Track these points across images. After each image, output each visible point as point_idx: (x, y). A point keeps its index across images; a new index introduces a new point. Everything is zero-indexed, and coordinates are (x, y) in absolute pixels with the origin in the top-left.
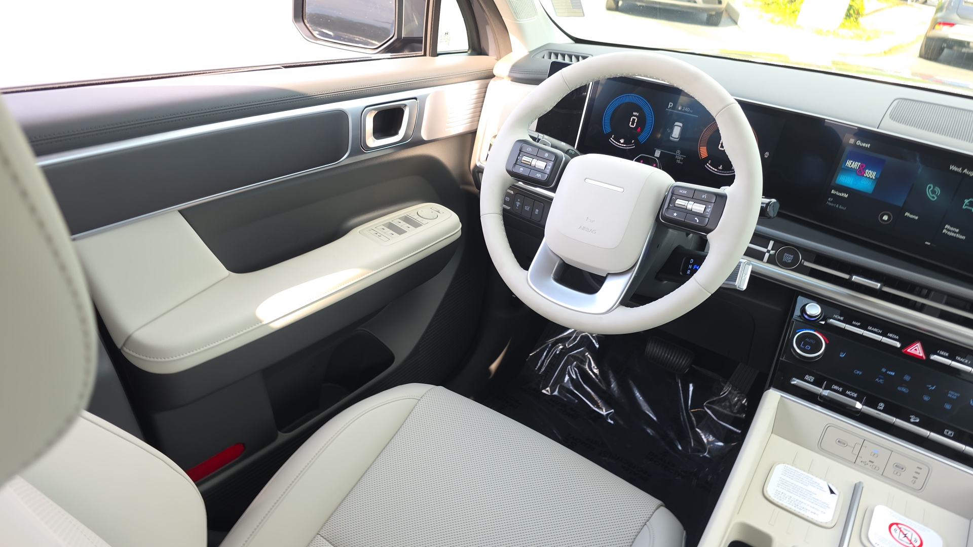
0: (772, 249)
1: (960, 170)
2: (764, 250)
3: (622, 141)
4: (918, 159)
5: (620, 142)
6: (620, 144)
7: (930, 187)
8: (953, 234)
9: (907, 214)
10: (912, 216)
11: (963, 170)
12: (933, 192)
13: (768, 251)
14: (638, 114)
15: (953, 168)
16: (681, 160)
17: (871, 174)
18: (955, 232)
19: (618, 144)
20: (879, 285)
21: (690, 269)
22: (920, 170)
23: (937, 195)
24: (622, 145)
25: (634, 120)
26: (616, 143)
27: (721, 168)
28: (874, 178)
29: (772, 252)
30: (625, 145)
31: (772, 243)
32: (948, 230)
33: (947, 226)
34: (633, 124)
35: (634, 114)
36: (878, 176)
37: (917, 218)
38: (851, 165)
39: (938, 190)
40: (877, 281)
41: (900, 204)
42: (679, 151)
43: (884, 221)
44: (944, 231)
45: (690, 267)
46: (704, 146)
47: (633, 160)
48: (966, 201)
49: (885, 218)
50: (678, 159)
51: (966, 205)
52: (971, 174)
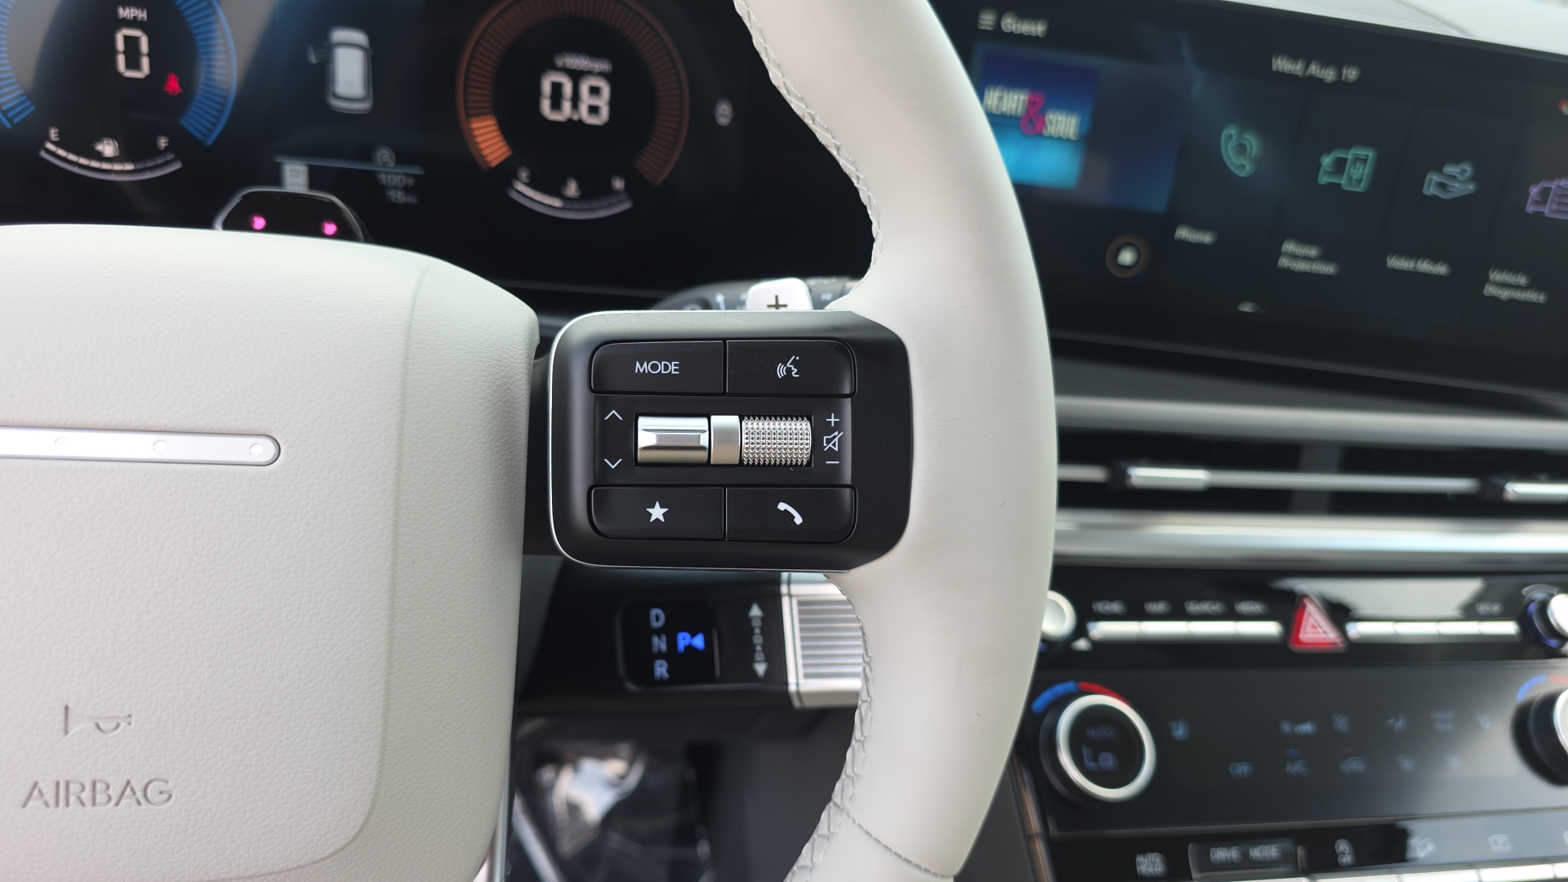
1: (1298, 68)
3: (108, 148)
4: (1186, 51)
5: (99, 157)
6: (106, 166)
7: (1230, 137)
8: (1304, 266)
9: (1181, 232)
10: (1195, 237)
11: (1306, 66)
12: (1241, 149)
14: (142, 15)
15: (1282, 64)
16: (407, 190)
17: (1064, 123)
18: (1308, 259)
19: (95, 164)
21: (660, 655)
22: (1197, 87)
23: (1251, 158)
24: (117, 167)
25: (131, 42)
26: (83, 161)
27: (572, 189)
28: (1074, 136)
30: (129, 167)
32: (1295, 257)
33: (1288, 246)
34: (133, 63)
35: (125, 13)
36: (1086, 129)
37: (1208, 238)
38: (1000, 104)
39: (1253, 143)
41: (1157, 202)
42: (384, 155)
43: (1125, 267)
44: (1283, 261)
45: (660, 644)
46: (480, 114)
47: (207, 224)
48: (1327, 160)
49: (1127, 257)
50: (395, 188)
51: (1326, 173)
52: (1329, 75)
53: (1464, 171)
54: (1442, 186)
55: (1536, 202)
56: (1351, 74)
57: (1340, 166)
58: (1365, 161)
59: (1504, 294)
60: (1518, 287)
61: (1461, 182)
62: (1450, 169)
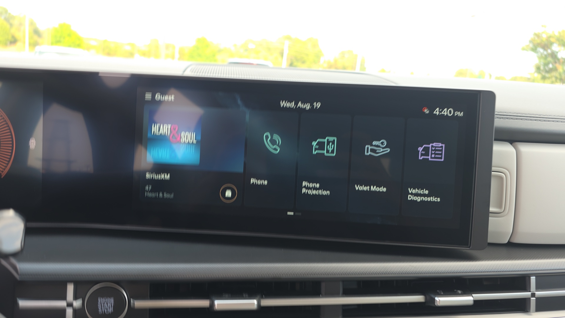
0: (76, 298)
1: (292, 105)
2: (62, 304)
4: (239, 102)
7: (267, 137)
8: (314, 192)
9: (253, 181)
10: (259, 182)
11: (296, 104)
12: (273, 142)
13: (70, 305)
15: (283, 104)
17: (190, 137)
18: (315, 189)
20: (255, 302)
22: (247, 117)
23: (278, 145)
28: (195, 141)
29: (77, 304)
31: (70, 289)
32: (308, 188)
33: (304, 183)
36: (199, 138)
37: (266, 183)
38: (159, 131)
39: (277, 138)
40: (251, 296)
41: (240, 169)
43: (228, 198)
44: (304, 190)
48: (314, 144)
49: (228, 194)
51: (316, 149)
52: (308, 106)
53: (382, 143)
54: (373, 151)
55: (422, 155)
56: (319, 105)
57: (321, 146)
58: (333, 142)
59: (419, 199)
60: (424, 195)
61: (383, 148)
62: (374, 143)
